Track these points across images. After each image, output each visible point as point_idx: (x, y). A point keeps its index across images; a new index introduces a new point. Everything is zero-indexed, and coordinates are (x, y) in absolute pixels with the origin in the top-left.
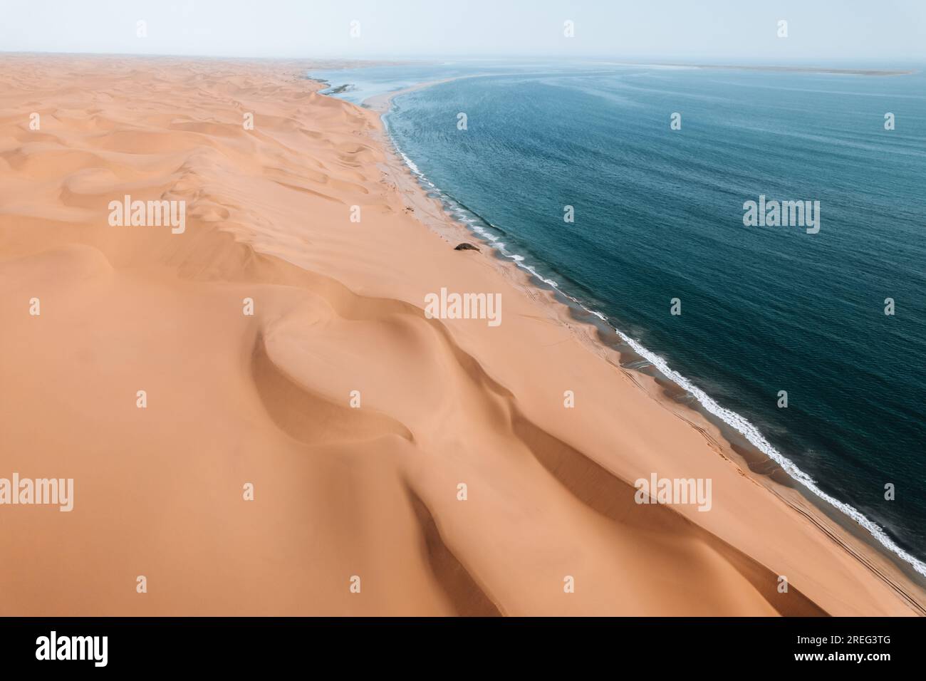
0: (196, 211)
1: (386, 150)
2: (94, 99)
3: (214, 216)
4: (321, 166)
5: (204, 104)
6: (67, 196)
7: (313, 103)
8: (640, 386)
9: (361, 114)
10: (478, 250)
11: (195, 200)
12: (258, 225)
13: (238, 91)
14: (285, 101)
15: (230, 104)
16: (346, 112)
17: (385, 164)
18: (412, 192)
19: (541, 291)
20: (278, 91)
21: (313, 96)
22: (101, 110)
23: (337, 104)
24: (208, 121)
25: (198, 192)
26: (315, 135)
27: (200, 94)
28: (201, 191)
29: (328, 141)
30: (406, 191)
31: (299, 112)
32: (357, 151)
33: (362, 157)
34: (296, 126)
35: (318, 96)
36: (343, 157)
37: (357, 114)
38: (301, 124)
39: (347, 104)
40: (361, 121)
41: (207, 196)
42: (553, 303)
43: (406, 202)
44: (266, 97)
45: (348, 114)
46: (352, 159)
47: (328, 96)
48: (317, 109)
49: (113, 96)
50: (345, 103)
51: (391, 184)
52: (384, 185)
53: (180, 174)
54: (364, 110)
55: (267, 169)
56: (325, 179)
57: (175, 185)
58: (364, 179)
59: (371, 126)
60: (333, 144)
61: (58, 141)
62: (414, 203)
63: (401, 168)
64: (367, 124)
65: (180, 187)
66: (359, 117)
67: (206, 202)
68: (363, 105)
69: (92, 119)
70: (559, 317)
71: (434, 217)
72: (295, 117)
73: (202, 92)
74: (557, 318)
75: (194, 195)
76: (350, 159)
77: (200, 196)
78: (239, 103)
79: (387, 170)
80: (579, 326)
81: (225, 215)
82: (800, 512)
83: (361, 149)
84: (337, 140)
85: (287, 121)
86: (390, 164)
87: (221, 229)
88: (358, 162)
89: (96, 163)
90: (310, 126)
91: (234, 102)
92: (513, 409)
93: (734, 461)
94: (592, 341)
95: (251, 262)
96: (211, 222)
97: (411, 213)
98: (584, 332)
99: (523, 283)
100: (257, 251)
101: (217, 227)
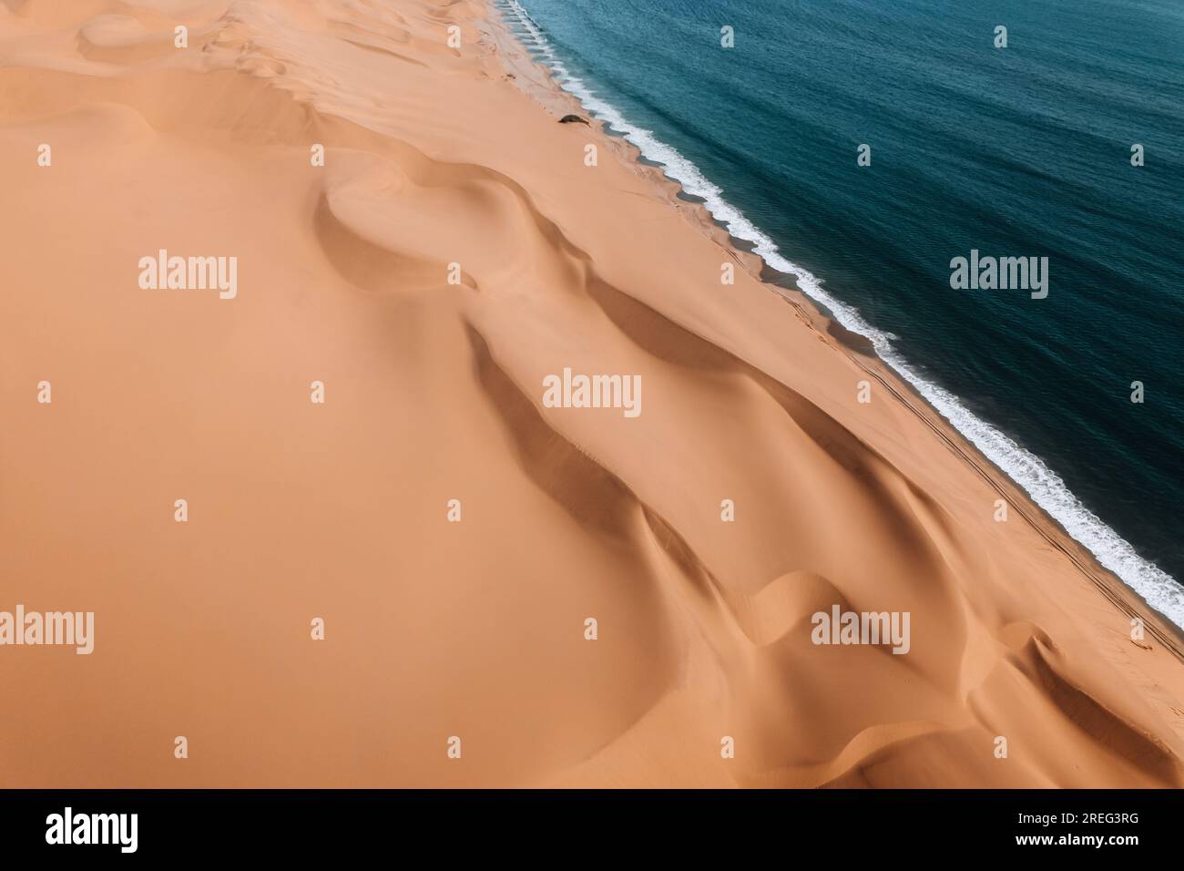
0: (246, 66)
3: (266, 71)
4: (402, 21)
6: (86, 47)
8: (743, 265)
11: (244, 53)
12: (320, 82)
17: (486, 21)
18: (516, 56)
19: (654, 168)
25: (247, 44)
28: (251, 42)
30: (510, 54)
32: (451, 4)
33: (456, 12)
36: (431, 12)
41: (259, 49)
43: (506, 67)
46: (442, 14)
51: (490, 45)
52: (481, 47)
53: (225, 23)
55: (332, 22)
56: (407, 37)
57: (219, 35)
62: (515, 67)
65: (225, 37)
67: (257, 55)
70: (667, 197)
71: (540, 86)
75: (243, 48)
77: (250, 48)
79: (486, 28)
81: (281, 72)
82: (873, 375)
86: (491, 21)
87: (277, 87)
92: (589, 271)
93: (820, 331)
94: (700, 221)
95: (312, 123)
96: (264, 78)
97: (511, 81)
98: (694, 211)
99: (634, 160)
100: (319, 110)
101: (271, 84)
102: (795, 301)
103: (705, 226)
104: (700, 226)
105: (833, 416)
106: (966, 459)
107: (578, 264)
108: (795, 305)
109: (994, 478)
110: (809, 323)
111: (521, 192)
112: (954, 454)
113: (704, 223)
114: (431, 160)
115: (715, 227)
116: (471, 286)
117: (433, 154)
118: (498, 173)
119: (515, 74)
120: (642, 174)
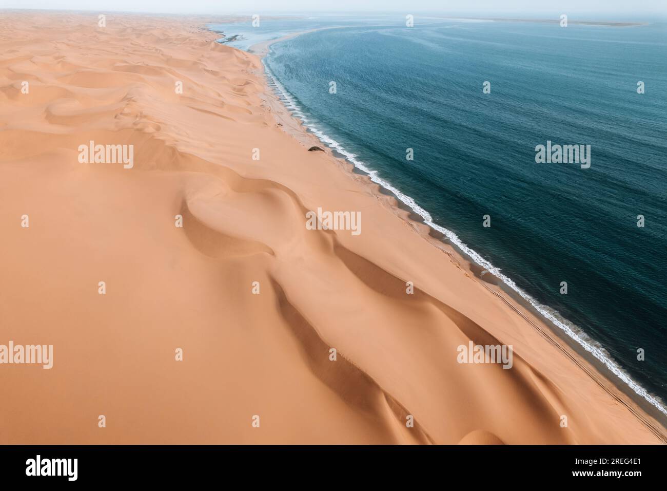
0: (139, 127)
1: (264, 84)
2: (55, 47)
3: (150, 129)
4: (219, 95)
5: (135, 51)
6: (50, 117)
7: (213, 49)
8: (417, 231)
9: (247, 58)
10: (323, 151)
11: (138, 119)
12: (180, 135)
13: (158, 41)
14: (193, 48)
15: (154, 51)
17: (264, 94)
18: (281, 113)
19: (362, 176)
20: (187, 40)
21: (213, 45)
22: (64, 57)
23: (230, 50)
24: (139, 64)
25: (139, 114)
26: (214, 73)
27: (132, 44)
28: (141, 113)
29: (224, 78)
30: (278, 112)
31: (203, 56)
32: (244, 85)
33: (248, 89)
34: (201, 67)
35: (216, 45)
36: (234, 89)
37: (244, 58)
38: (205, 66)
39: (237, 50)
40: (247, 63)
41: (145, 117)
43: (277, 120)
44: (179, 45)
45: (237, 57)
46: (241, 90)
47: (222, 45)
48: (216, 54)
49: (68, 45)
50: (235, 49)
51: (267, 107)
52: (262, 108)
53: (126, 102)
54: (249, 55)
55: (182, 97)
56: (223, 104)
57: (123, 110)
58: (249, 104)
59: (254, 66)
60: (228, 80)
61: (39, 79)
62: (282, 120)
63: (274, 96)
64: (251, 65)
65: (126, 110)
66: (246, 60)
67: (144, 120)
68: (249, 51)
69: (59, 63)
70: (372, 192)
71: (296, 129)
72: (200, 60)
73: (133, 42)
74: (370, 193)
75: (137, 116)
76: (239, 90)
77: (141, 116)
78: (160, 50)
79: (264, 98)
80: (383, 197)
81: (158, 129)
82: (497, 295)
83: (247, 83)
84: (230, 76)
85: (195, 63)
86: (267, 93)
87: (156, 138)
88: (245, 92)
89: (67, 95)
90: (210, 66)
91: (157, 50)
92: (335, 241)
93: (465, 270)
94: (391, 206)
95: (176, 158)
96: (149, 133)
97: (280, 127)
98: (387, 200)
99: (351, 171)
100: (179, 151)
101: (153, 136)
102: (449, 252)
103: (394, 209)
104: (391, 209)
105: (479, 325)
106: (557, 345)
107: (329, 237)
108: (449, 255)
109: (575, 358)
110: (458, 266)
111: (293, 195)
112: (549, 342)
113: (393, 207)
114: (244, 178)
115: (399, 209)
116: (270, 253)
117: (244, 174)
118: (281, 185)
119: (281, 122)
120: (356, 179)
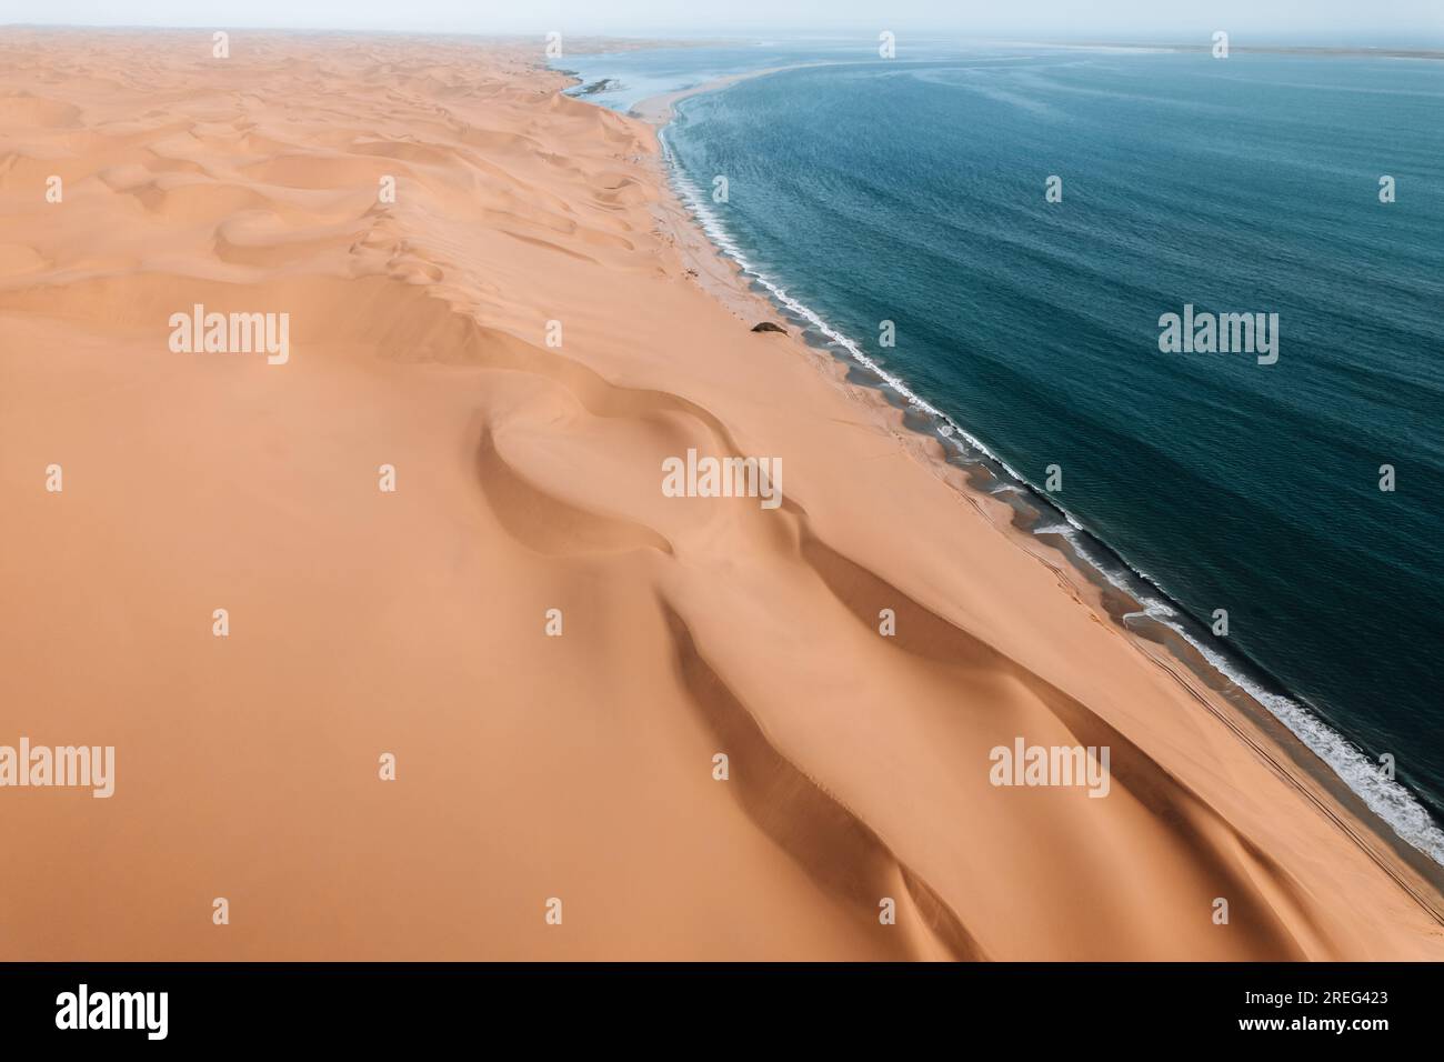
0: (399, 271)
1: (662, 186)
2: (238, 105)
3: (422, 277)
4: (567, 208)
5: (395, 112)
7: (555, 110)
8: (985, 515)
9: (627, 128)
10: (785, 332)
11: (396, 255)
12: (481, 290)
13: (443, 91)
14: (515, 107)
15: (433, 111)
16: (604, 124)
17: (661, 206)
18: (697, 249)
19: (867, 389)
20: (503, 90)
21: (555, 100)
22: (254, 124)
23: (591, 112)
24: (403, 140)
25: (400, 245)
26: (556, 160)
27: (389, 97)
28: (404, 243)
29: (578, 171)
30: (690, 246)
31: (534, 124)
32: (619, 187)
33: (627, 195)
34: (530, 146)
35: (563, 101)
36: (598, 195)
37: (621, 128)
38: (538, 144)
39: (606, 112)
40: (627, 139)
41: (412, 250)
42: (883, 406)
43: (687, 262)
44: (485, 101)
45: (606, 127)
46: (611, 198)
47: (575, 99)
48: (563, 121)
49: (263, 101)
50: (603, 110)
51: (667, 235)
52: (656, 237)
53: (373, 219)
54: (629, 121)
55: (489, 211)
56: (572, 227)
57: (368, 235)
58: (628, 228)
59: (640, 147)
60: (585, 175)
61: (202, 170)
62: (698, 264)
63: (682, 212)
64: (635, 143)
65: (374, 237)
66: (625, 133)
67: (409, 257)
68: (632, 114)
69: (243, 137)
70: (888, 425)
71: (726, 284)
72: (528, 133)
73: (392, 95)
74: (885, 426)
75: (394, 249)
76: (609, 199)
77: (402, 250)
78: (446, 111)
79: (661, 214)
80: (912, 438)
81: (438, 277)
82: (1163, 667)
83: (625, 183)
84: (590, 168)
85: (517, 139)
86: (666, 205)
87: (433, 295)
88: (621, 202)
89: (257, 202)
90: (550, 146)
91: (439, 110)
92: (804, 528)
93: (1091, 606)
94: (929, 456)
95: (473, 340)
96: (418, 285)
97: (693, 279)
98: (921, 444)
99: (843, 378)
100: (481, 325)
101: (427, 293)
102: (1056, 565)
103: (935, 464)
104: (929, 464)
105: (1118, 729)
106: (1300, 788)
107: (791, 520)
108: (1056, 570)
109: (1345, 820)
110: (1076, 594)
111: (717, 426)
112: (1282, 780)
113: (934, 460)
114: (612, 386)
115: (947, 465)
116: (662, 549)
117: (613, 377)
118: (691, 404)
119: (696, 268)
120: (853, 398)
